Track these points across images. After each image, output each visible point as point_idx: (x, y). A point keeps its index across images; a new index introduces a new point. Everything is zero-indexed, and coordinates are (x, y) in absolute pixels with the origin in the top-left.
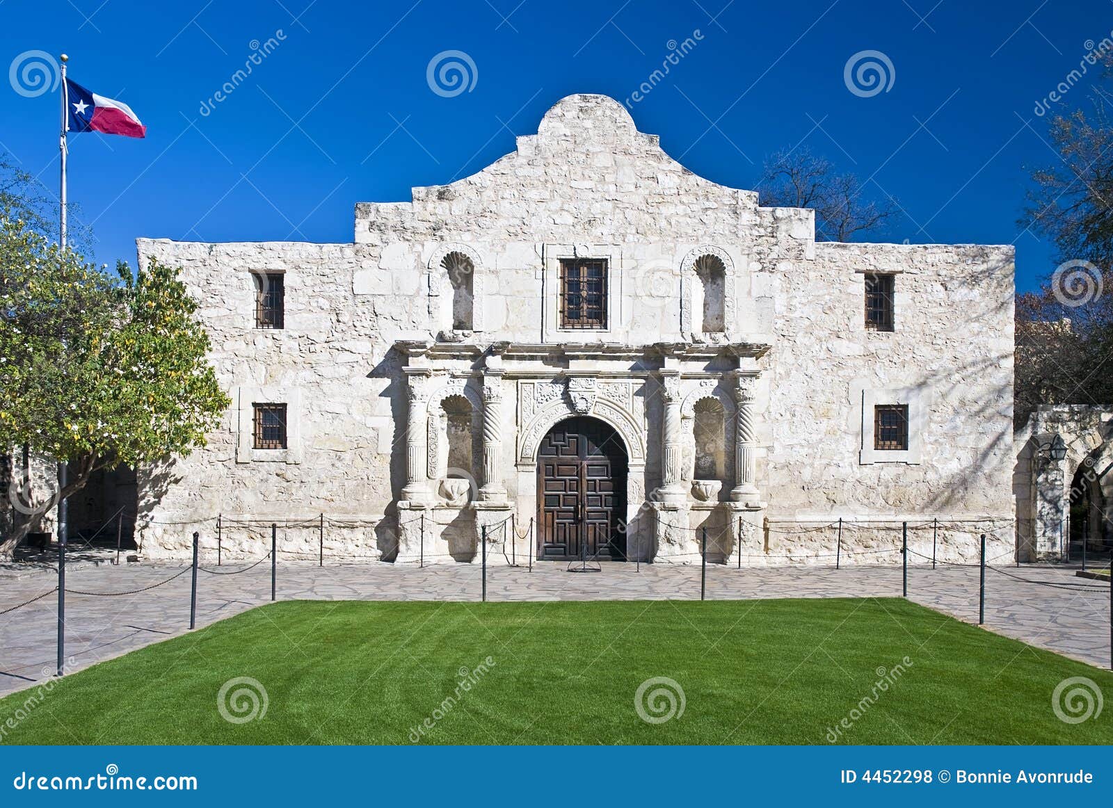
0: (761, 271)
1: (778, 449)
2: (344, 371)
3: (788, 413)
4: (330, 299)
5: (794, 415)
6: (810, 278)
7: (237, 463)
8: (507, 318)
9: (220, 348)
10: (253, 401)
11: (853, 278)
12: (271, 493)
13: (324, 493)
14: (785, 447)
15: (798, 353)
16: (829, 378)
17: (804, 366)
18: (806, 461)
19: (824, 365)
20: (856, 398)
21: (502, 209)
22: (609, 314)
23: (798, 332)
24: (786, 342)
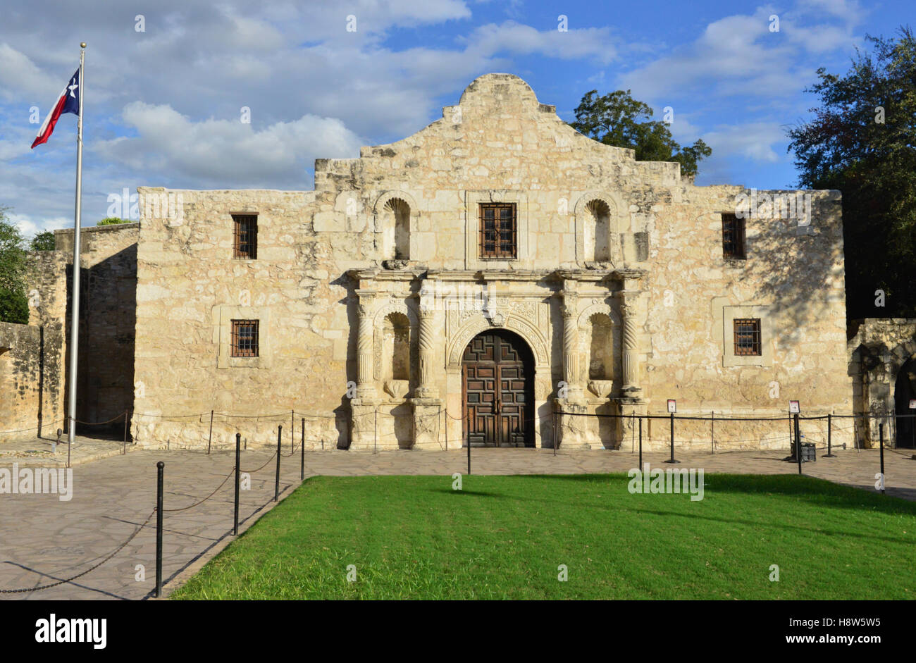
0: (638, 212)
1: (656, 356)
2: (306, 293)
3: (663, 326)
4: (295, 236)
5: (668, 328)
6: (678, 217)
7: (217, 368)
8: (437, 249)
9: (204, 275)
10: (232, 318)
11: (712, 217)
12: (246, 392)
13: (289, 392)
14: (661, 353)
15: (670, 277)
16: (695, 297)
17: (675, 287)
18: (680, 364)
19: (691, 287)
20: (718, 313)
21: (432, 163)
22: (518, 246)
23: (670, 261)
24: (660, 269)
